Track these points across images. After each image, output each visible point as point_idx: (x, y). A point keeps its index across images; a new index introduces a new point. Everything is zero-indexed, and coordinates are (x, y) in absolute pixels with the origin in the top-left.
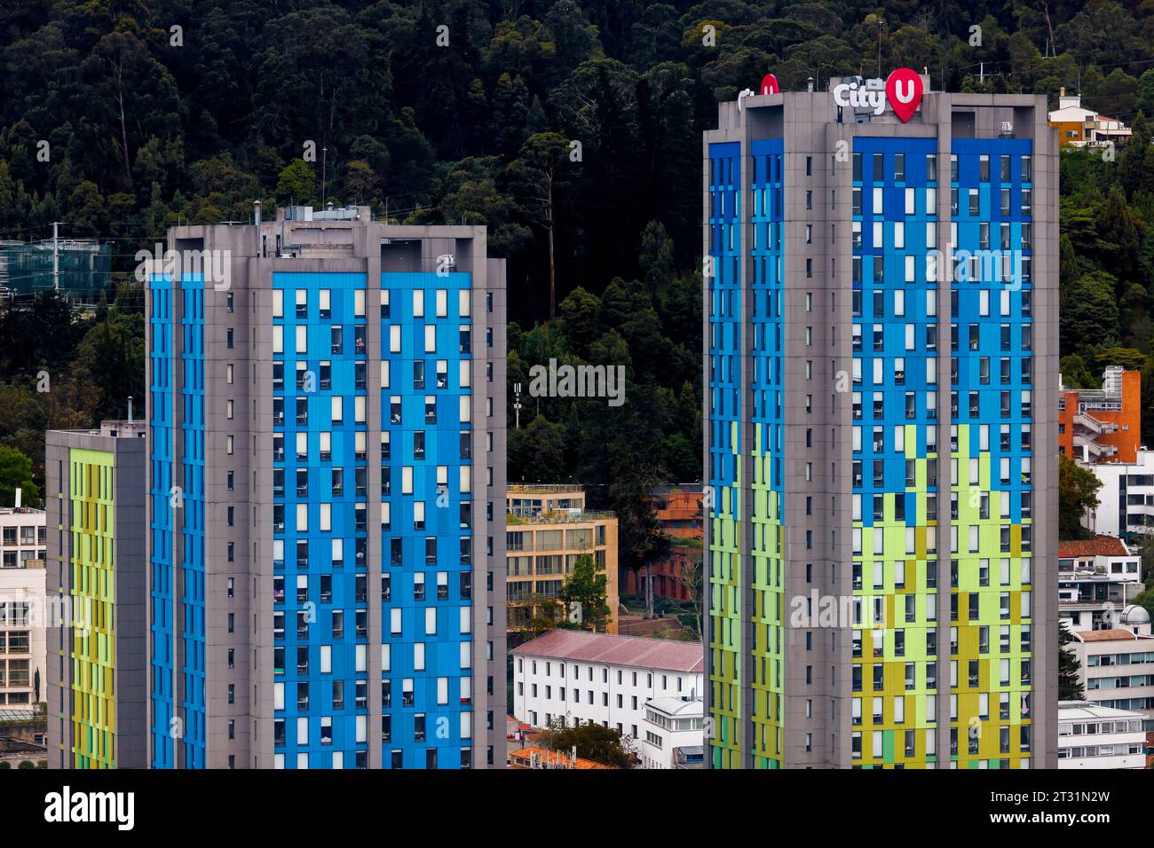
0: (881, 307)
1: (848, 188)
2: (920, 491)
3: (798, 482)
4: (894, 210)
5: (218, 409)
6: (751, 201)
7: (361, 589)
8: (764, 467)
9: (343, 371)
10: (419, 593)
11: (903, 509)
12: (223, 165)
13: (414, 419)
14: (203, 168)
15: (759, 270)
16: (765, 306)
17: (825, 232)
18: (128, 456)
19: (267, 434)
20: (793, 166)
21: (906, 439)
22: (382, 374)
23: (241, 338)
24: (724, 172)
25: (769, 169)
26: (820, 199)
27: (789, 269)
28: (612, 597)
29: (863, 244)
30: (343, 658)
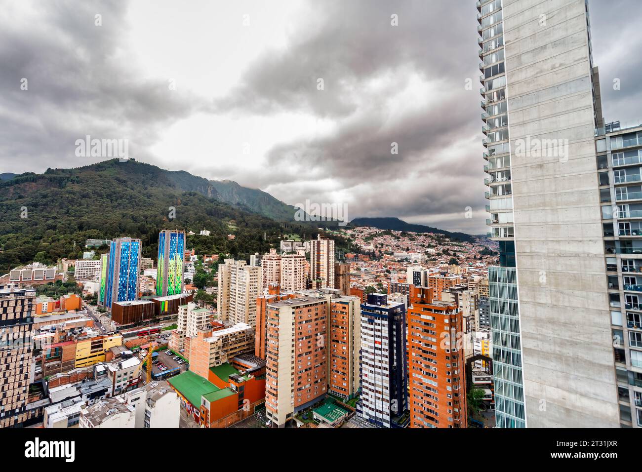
0: (172, 245)
1: (170, 237)
2: (174, 258)
3: (165, 258)
4: (173, 238)
5: (116, 252)
6: (163, 238)
7: (128, 266)
8: (162, 256)
9: (127, 250)
10: (133, 266)
11: (173, 259)
12: (123, 234)
13: (133, 253)
14: (121, 235)
15: (163, 242)
16: (163, 245)
17: (168, 240)
18: (108, 256)
19: (120, 254)
20: (166, 235)
21: (174, 254)
22: (131, 250)
23: (118, 247)
24: (161, 235)
25: (164, 235)
26: (168, 238)
27: (165, 242)
28: (153, 266)
29: (171, 241)
30: (126, 271)
